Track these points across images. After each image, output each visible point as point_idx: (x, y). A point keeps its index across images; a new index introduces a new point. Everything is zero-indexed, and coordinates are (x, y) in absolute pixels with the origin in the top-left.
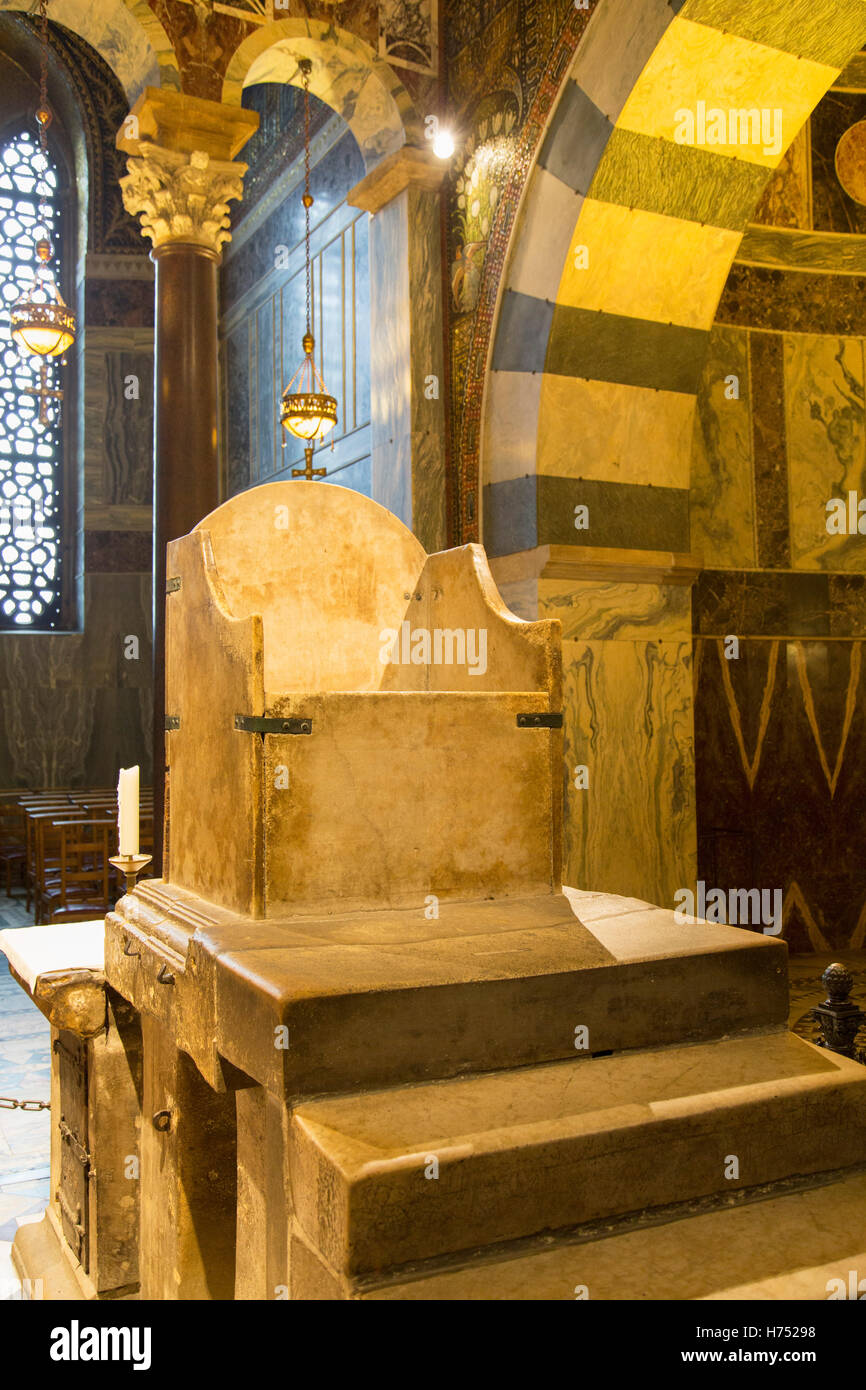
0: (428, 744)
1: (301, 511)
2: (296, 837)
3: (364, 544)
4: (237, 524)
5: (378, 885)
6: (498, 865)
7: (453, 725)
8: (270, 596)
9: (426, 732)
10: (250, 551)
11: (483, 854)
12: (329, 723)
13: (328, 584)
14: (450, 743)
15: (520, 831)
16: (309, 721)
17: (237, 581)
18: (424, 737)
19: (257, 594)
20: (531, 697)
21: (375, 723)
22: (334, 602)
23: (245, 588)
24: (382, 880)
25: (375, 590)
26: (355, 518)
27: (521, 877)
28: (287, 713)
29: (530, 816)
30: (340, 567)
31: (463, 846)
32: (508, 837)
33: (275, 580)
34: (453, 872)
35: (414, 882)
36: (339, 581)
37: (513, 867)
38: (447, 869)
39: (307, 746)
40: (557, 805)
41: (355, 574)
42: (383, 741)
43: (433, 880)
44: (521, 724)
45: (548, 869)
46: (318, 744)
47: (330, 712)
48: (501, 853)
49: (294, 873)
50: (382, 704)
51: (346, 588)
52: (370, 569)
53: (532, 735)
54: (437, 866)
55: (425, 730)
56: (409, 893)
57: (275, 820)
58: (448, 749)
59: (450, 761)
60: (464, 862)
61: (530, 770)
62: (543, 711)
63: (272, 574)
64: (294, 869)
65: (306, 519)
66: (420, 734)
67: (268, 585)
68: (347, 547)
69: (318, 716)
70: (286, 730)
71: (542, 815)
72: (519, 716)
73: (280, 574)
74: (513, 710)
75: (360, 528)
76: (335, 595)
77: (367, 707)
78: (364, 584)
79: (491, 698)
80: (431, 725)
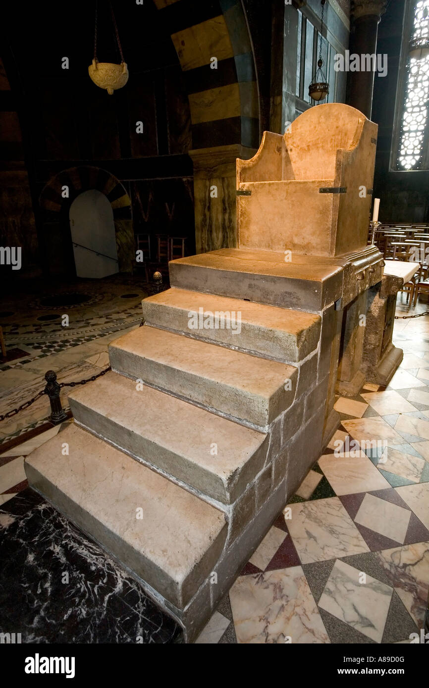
0: (286, 199)
1: (320, 116)
2: (246, 227)
3: (344, 125)
4: (299, 126)
5: (269, 244)
6: (309, 243)
7: (295, 192)
8: (309, 150)
9: (285, 195)
10: (303, 135)
11: (303, 239)
12: (256, 192)
13: (329, 143)
14: (294, 199)
15: (318, 232)
16: (251, 192)
17: (298, 146)
18: (285, 197)
19: (305, 150)
20: (326, 181)
21: (269, 192)
22: (331, 149)
23: (301, 148)
24: (270, 243)
25: (347, 143)
26: (341, 114)
27: (317, 249)
28: (245, 189)
29: (322, 227)
30: (334, 135)
31: (296, 235)
32: (313, 234)
33: (310, 144)
34: (293, 244)
35: (280, 245)
36: (333, 141)
37: (314, 245)
38: (290, 242)
39: (250, 199)
40: (334, 224)
41: (340, 138)
42: (272, 198)
43: (286, 245)
44: (321, 192)
45: (328, 248)
46: (252, 198)
47: (256, 189)
48: (310, 239)
49: (246, 237)
50: (272, 185)
51: (336, 143)
52: (346, 134)
53: (325, 196)
54: (287, 241)
55: (285, 194)
56: (279, 248)
57: (241, 221)
58: (293, 201)
59: (293, 205)
60: (296, 240)
61: (323, 209)
62: (331, 187)
63: (310, 142)
64: (246, 236)
65: (323, 119)
66: (283, 196)
67: (308, 146)
68: (337, 127)
69: (253, 190)
70: (244, 194)
71: (327, 227)
72: (320, 189)
73: (312, 141)
74: (318, 186)
75: (343, 118)
76: (331, 147)
77: (267, 186)
78: (343, 141)
79: (310, 182)
80: (287, 192)
